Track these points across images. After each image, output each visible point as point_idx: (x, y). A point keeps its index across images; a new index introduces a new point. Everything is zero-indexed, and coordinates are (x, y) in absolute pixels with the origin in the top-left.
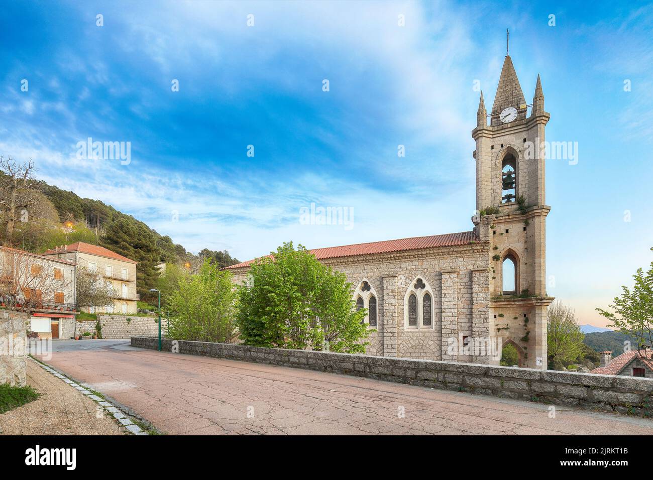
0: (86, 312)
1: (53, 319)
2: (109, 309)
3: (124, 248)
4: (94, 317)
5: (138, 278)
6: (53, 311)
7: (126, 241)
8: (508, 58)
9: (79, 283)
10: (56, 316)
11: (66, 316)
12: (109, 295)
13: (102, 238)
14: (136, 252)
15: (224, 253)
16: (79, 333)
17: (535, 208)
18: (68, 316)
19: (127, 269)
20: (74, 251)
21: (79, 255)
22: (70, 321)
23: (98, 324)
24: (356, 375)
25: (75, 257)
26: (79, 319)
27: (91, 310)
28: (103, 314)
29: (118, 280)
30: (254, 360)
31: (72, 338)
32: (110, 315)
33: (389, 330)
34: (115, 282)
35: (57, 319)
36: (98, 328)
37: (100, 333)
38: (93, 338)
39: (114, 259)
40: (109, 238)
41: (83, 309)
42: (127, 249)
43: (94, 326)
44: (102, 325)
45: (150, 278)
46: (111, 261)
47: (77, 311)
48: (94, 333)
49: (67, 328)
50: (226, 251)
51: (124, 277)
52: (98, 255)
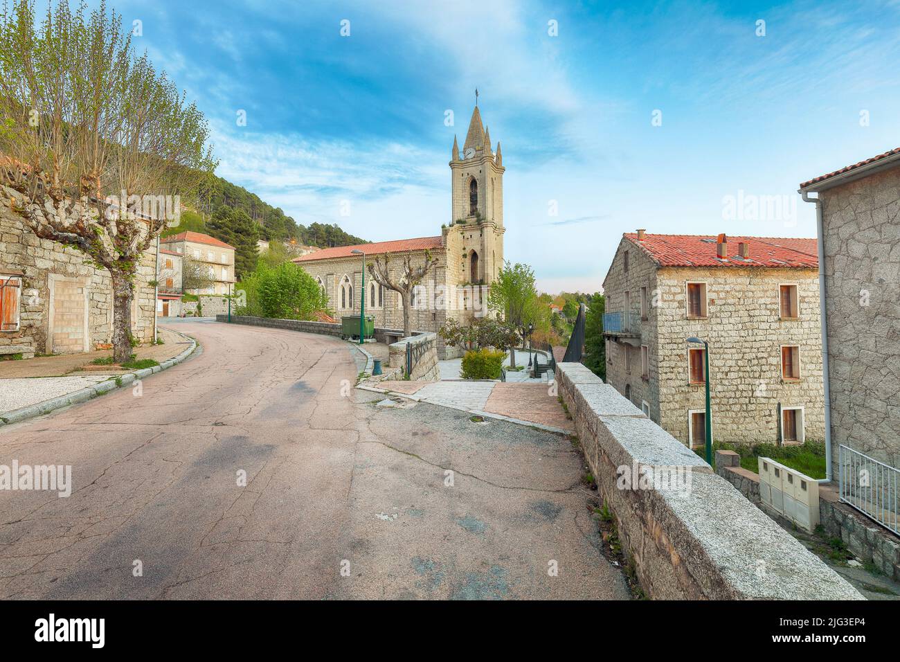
0: (191, 294)
1: (164, 300)
2: (210, 291)
3: (226, 233)
4: (196, 298)
5: (236, 261)
6: (165, 294)
7: (228, 227)
8: (476, 107)
9: (185, 269)
10: (167, 298)
11: (174, 298)
12: (211, 278)
13: (208, 224)
14: (236, 236)
15: (334, 227)
16: (184, 312)
17: (483, 221)
18: (176, 298)
19: (227, 254)
20: (183, 241)
21: (187, 243)
22: (177, 302)
23: (199, 304)
24: (299, 331)
25: (184, 246)
26: (184, 300)
27: (196, 292)
28: (203, 296)
29: (219, 264)
30: (265, 326)
31: (178, 316)
32: (209, 296)
33: (389, 309)
34: (216, 266)
35: (168, 300)
36: (199, 307)
37: (200, 313)
38: (195, 316)
39: (216, 246)
40: (213, 224)
41: (188, 292)
42: (229, 234)
43: (196, 306)
44: (202, 305)
45: (249, 260)
46: (214, 248)
47: (183, 295)
48: (196, 312)
49: (175, 307)
50: (336, 225)
51: (223, 262)
52: (202, 243)
